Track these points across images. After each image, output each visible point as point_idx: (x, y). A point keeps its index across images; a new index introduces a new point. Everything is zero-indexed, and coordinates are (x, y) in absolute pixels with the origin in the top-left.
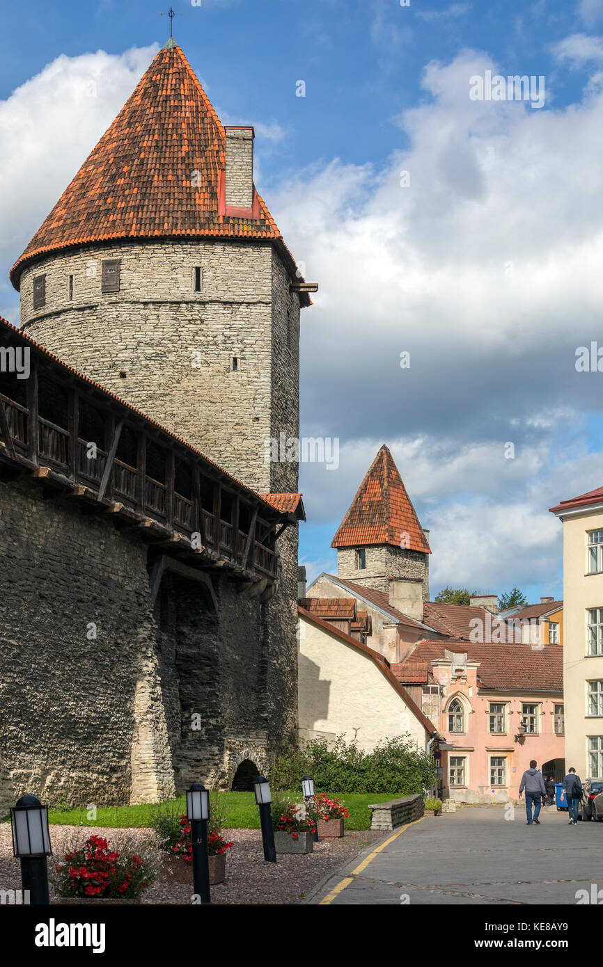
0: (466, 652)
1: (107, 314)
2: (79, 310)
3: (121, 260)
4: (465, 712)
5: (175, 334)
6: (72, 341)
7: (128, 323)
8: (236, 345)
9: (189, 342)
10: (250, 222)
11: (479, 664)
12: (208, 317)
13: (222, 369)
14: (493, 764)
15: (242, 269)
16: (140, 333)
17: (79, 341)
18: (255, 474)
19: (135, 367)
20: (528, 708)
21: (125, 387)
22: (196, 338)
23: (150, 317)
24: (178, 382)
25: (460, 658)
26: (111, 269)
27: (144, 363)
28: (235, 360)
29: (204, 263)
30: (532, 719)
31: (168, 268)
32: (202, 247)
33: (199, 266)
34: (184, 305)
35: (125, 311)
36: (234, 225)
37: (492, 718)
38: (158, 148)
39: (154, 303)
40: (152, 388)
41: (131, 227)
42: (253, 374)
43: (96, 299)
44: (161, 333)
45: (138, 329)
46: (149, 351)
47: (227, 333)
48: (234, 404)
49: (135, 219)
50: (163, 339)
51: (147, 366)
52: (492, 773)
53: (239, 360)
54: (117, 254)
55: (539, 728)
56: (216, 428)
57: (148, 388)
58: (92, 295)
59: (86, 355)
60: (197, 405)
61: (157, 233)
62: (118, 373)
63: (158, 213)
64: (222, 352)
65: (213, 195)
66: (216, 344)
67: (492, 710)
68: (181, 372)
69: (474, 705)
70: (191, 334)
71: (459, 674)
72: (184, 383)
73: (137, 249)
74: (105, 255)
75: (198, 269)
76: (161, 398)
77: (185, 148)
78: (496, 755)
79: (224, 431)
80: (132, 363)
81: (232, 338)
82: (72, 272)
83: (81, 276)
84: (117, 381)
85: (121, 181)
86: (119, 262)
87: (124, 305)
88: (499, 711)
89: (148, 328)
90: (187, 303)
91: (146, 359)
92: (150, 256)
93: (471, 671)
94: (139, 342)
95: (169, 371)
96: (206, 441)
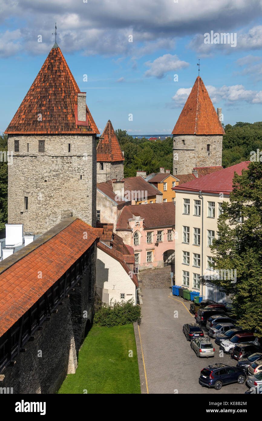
0: (140, 215)
1: (40, 159)
2: (31, 156)
3: (44, 140)
4: (139, 237)
5: (62, 167)
6: (28, 167)
7: (47, 163)
8: (82, 171)
9: (67, 170)
10: (86, 127)
11: (144, 219)
12: (73, 161)
13: (77, 179)
14: (148, 254)
15: (83, 144)
16: (51, 167)
17: (31, 168)
18: (87, 215)
19: (50, 179)
20: (159, 232)
21: (46, 186)
22: (69, 169)
23: (54, 161)
24: (63, 184)
25: (138, 218)
26: (42, 143)
27: (53, 177)
28: (81, 176)
29: (71, 142)
30: (160, 236)
31: (60, 144)
32: (71, 136)
33: (70, 143)
34: (65, 157)
35: (46, 159)
36: (81, 129)
37: (148, 238)
38: (55, 94)
39: (55, 157)
40: (55, 186)
41: (48, 130)
42: (87, 181)
43: (37, 153)
44: (58, 167)
45: (51, 165)
46: (54, 173)
47: (79, 167)
48: (81, 191)
49: (49, 126)
50: (59, 169)
51: (53, 179)
52: (148, 258)
53: (82, 176)
54: (43, 138)
55: (163, 239)
56: (75, 200)
57: (54, 186)
58: (35, 152)
59: (33, 173)
60: (69, 192)
61: (57, 133)
62: (44, 181)
63: (56, 124)
64: (77, 173)
65: (74, 116)
66: (75, 170)
67: (148, 235)
68: (64, 181)
69: (142, 234)
70: (67, 167)
71: (137, 224)
72: (65, 185)
73: (50, 137)
74: (39, 138)
75: (69, 144)
76: (58, 190)
77: (63, 94)
78: (149, 251)
79: (78, 201)
80: (49, 177)
81: (80, 168)
82: (28, 142)
83: (31, 144)
84: (44, 183)
85: (43, 108)
86: (44, 141)
87: (46, 156)
88: (150, 235)
89: (54, 165)
90: (66, 156)
91: (53, 176)
92: (54, 140)
93: (141, 222)
94: (51, 170)
95: (60, 181)
96: (72, 205)
